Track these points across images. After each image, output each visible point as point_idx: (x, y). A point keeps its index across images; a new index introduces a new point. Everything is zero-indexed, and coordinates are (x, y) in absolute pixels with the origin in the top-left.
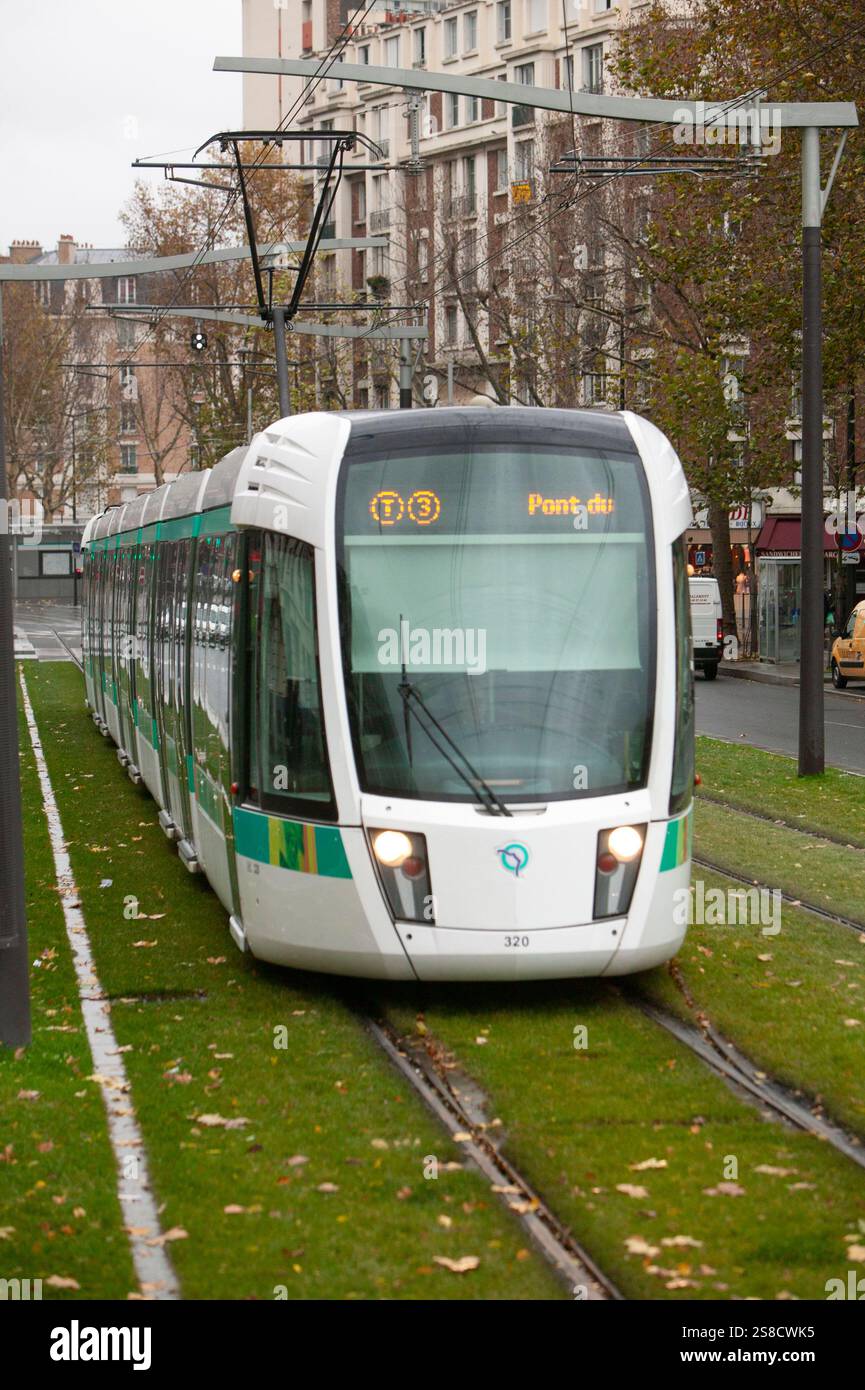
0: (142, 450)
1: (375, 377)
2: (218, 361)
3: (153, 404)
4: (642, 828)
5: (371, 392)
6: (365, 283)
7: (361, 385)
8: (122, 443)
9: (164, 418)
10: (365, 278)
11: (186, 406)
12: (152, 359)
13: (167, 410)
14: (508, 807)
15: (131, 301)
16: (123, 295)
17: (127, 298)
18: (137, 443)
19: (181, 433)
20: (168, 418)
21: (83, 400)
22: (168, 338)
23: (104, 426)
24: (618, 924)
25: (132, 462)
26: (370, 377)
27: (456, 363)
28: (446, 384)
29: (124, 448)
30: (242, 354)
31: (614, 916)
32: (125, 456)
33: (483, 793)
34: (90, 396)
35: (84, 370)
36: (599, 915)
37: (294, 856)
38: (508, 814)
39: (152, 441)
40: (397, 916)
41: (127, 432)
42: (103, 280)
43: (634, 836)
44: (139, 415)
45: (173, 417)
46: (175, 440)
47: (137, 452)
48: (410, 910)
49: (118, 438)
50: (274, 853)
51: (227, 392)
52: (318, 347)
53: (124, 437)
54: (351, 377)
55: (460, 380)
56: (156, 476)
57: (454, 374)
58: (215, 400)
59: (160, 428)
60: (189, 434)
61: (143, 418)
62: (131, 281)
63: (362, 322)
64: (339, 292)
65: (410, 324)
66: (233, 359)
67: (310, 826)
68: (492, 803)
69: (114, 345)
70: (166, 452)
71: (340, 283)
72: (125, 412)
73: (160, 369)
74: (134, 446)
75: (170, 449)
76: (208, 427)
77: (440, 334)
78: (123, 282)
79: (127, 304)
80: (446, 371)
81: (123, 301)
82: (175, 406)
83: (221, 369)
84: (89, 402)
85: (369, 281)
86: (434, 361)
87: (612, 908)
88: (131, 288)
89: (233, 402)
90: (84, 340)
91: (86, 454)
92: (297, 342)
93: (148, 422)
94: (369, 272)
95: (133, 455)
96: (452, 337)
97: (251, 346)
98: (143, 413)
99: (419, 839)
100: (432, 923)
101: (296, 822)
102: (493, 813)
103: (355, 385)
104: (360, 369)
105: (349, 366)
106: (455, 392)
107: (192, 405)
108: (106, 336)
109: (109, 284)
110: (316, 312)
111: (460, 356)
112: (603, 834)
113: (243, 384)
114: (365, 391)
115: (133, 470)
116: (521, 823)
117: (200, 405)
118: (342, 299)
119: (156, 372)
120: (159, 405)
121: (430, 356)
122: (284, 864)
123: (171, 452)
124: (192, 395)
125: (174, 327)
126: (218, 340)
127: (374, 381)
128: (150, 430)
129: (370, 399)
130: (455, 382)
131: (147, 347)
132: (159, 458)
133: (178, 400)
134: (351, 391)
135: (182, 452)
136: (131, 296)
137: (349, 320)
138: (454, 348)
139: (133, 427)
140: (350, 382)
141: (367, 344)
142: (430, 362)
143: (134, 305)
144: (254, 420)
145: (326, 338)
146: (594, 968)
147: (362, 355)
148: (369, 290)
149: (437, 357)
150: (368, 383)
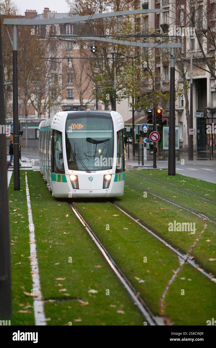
0: (75, 91)
1: (163, 63)
2: (103, 57)
3: (79, 73)
4: (111, 175)
5: (162, 68)
6: (160, 27)
7: (158, 66)
8: (68, 88)
9: (83, 78)
10: (160, 25)
11: (91, 74)
12: (79, 56)
13: (84, 76)
14: (91, 172)
15: (71, 33)
16: (68, 31)
17: (70, 32)
18: (73, 88)
19: (90, 84)
20: (85, 78)
21: (52, 71)
22: (85, 48)
23: (60, 82)
24: (107, 189)
25: (72, 95)
26: (161, 63)
27: (194, 57)
28: (190, 65)
29: (68, 90)
30: (113, 54)
31: (106, 188)
32: (69, 93)
33: (87, 169)
34: (55, 70)
35: (53, 60)
36: (104, 188)
37: (59, 180)
38: (90, 173)
39: (79, 87)
40: (74, 188)
41: (69, 84)
42: (60, 25)
43: (110, 176)
44: (74, 77)
45: (87, 78)
46: (87, 87)
47: (73, 91)
48: (75, 187)
49: (66, 86)
50: (57, 180)
51: (107, 68)
52: (142, 52)
53: (68, 85)
54: (154, 63)
55: (195, 64)
56: (80, 101)
57: (193, 62)
58: (102, 72)
59: (82, 82)
60: (93, 84)
61: (75, 78)
62: (71, 26)
63: (158, 42)
64: (149, 30)
65: (176, 42)
66: (109, 56)
67: (61, 175)
68: (88, 171)
69: (64, 50)
70: (84, 91)
71: (150, 27)
72: (69, 76)
73: (82, 60)
74: (72, 89)
75: (86, 90)
76: (99, 82)
77: (188, 47)
78: (68, 26)
79: (70, 35)
80: (190, 60)
81: (68, 33)
82: (87, 74)
83: (105, 60)
84: (55, 72)
85: (161, 26)
86: (186, 56)
87: (106, 187)
88: (71, 29)
89: (109, 73)
90: (53, 49)
91: (54, 92)
92: (134, 50)
93: (77, 80)
94: (161, 22)
95: (72, 92)
96: (192, 48)
97: (116, 51)
98: (75, 76)
99: (77, 176)
100: (79, 189)
101: (59, 174)
102: (88, 173)
103: (156, 65)
104: (158, 60)
105: (153, 59)
106: (193, 68)
107: (94, 73)
108: (61, 47)
109: (63, 27)
110: (141, 38)
111: (195, 54)
112: (104, 176)
113: (113, 66)
114: (159, 68)
115: (72, 98)
116: (92, 174)
117: (97, 73)
118: (150, 33)
119: (80, 61)
120: (81, 73)
121: (184, 55)
122: (58, 181)
123: (86, 91)
124: (94, 70)
125: (87, 44)
126: (104, 48)
127: (163, 64)
128: (78, 83)
129: (161, 71)
130: (193, 64)
131: (77, 51)
132: (81, 94)
133: (89, 72)
134: (154, 69)
135: (90, 91)
136: (71, 31)
137: (153, 41)
138: (193, 51)
139: (72, 82)
140: (153, 65)
141: (160, 50)
142: (184, 57)
143: (72, 35)
144: (116, 79)
145: (144, 48)
146: (103, 196)
147: (159, 54)
148: (161, 29)
149: (187, 55)
150: (161, 65)
